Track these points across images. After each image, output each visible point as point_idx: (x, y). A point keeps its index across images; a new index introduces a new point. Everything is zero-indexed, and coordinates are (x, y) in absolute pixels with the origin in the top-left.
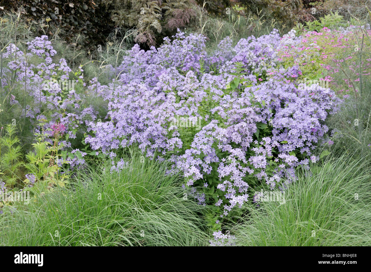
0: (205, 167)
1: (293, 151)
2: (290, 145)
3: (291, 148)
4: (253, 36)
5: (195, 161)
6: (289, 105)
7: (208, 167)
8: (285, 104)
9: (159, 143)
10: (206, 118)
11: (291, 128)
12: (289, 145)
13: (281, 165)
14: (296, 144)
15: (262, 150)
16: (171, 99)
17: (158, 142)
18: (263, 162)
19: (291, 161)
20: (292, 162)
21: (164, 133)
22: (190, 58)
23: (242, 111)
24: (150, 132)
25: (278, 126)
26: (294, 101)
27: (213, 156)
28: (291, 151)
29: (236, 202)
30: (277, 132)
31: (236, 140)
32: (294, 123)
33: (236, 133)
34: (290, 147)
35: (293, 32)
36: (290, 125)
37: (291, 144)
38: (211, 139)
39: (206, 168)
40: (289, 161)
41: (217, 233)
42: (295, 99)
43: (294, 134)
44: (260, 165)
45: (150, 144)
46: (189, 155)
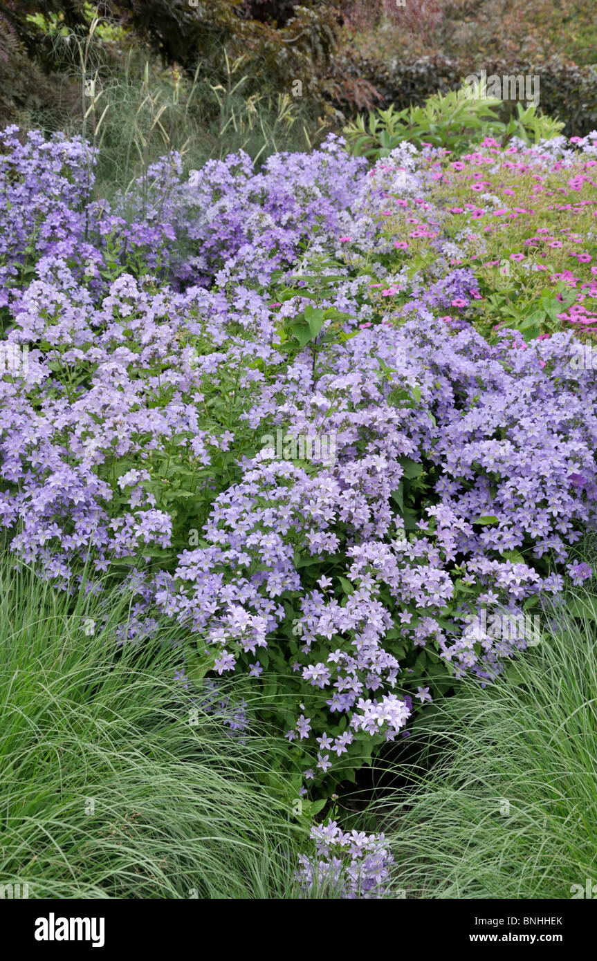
0: (264, 609)
1: (517, 547)
2: (506, 528)
3: (510, 540)
4: (242, 153)
5: (234, 588)
6: (482, 399)
7: (274, 608)
8: (467, 396)
9: (88, 531)
10: (226, 440)
11: (509, 474)
12: (502, 530)
13: (486, 596)
14: (529, 526)
15: (425, 549)
16: (113, 375)
17: (84, 525)
18: (443, 587)
19: (518, 581)
20: (522, 583)
21: (104, 495)
22: (63, 226)
23: (361, 417)
24: (59, 492)
25: (459, 469)
26: (496, 388)
27: (286, 569)
28: (512, 548)
29: (381, 722)
30: (452, 488)
31: (355, 515)
32: (521, 459)
33: (351, 491)
34: (507, 536)
35: (408, 149)
36: (507, 465)
37: (509, 527)
38: (286, 513)
39: (268, 610)
40: (513, 581)
41: (326, 829)
42: (499, 381)
43: (525, 494)
44: (436, 597)
45: (58, 532)
46: (206, 568)
